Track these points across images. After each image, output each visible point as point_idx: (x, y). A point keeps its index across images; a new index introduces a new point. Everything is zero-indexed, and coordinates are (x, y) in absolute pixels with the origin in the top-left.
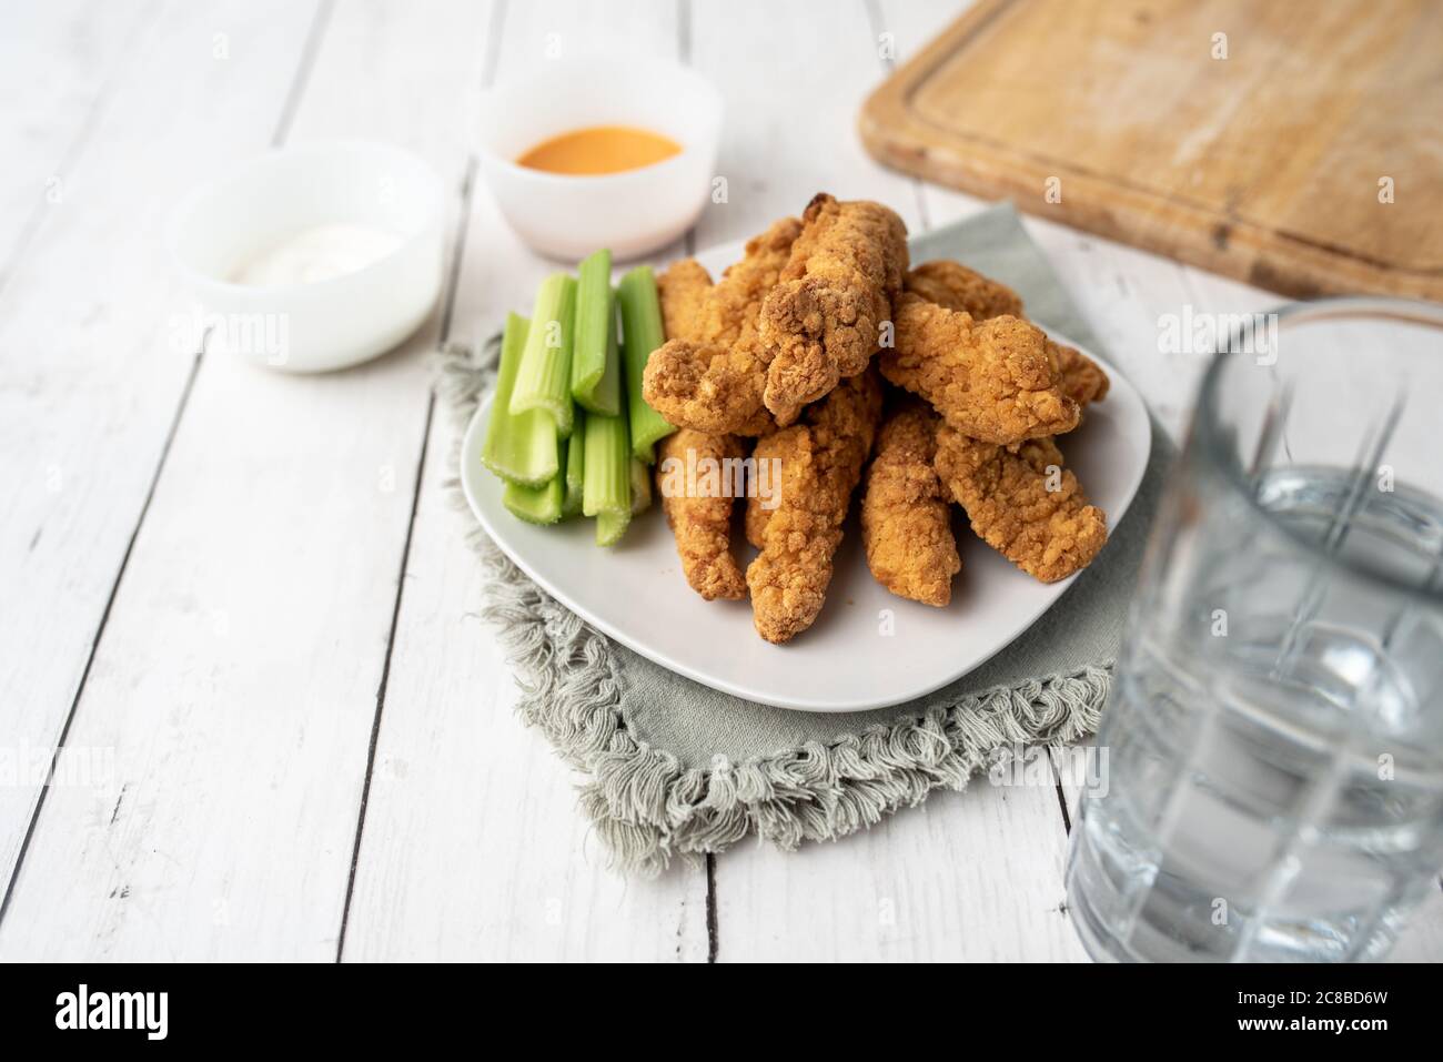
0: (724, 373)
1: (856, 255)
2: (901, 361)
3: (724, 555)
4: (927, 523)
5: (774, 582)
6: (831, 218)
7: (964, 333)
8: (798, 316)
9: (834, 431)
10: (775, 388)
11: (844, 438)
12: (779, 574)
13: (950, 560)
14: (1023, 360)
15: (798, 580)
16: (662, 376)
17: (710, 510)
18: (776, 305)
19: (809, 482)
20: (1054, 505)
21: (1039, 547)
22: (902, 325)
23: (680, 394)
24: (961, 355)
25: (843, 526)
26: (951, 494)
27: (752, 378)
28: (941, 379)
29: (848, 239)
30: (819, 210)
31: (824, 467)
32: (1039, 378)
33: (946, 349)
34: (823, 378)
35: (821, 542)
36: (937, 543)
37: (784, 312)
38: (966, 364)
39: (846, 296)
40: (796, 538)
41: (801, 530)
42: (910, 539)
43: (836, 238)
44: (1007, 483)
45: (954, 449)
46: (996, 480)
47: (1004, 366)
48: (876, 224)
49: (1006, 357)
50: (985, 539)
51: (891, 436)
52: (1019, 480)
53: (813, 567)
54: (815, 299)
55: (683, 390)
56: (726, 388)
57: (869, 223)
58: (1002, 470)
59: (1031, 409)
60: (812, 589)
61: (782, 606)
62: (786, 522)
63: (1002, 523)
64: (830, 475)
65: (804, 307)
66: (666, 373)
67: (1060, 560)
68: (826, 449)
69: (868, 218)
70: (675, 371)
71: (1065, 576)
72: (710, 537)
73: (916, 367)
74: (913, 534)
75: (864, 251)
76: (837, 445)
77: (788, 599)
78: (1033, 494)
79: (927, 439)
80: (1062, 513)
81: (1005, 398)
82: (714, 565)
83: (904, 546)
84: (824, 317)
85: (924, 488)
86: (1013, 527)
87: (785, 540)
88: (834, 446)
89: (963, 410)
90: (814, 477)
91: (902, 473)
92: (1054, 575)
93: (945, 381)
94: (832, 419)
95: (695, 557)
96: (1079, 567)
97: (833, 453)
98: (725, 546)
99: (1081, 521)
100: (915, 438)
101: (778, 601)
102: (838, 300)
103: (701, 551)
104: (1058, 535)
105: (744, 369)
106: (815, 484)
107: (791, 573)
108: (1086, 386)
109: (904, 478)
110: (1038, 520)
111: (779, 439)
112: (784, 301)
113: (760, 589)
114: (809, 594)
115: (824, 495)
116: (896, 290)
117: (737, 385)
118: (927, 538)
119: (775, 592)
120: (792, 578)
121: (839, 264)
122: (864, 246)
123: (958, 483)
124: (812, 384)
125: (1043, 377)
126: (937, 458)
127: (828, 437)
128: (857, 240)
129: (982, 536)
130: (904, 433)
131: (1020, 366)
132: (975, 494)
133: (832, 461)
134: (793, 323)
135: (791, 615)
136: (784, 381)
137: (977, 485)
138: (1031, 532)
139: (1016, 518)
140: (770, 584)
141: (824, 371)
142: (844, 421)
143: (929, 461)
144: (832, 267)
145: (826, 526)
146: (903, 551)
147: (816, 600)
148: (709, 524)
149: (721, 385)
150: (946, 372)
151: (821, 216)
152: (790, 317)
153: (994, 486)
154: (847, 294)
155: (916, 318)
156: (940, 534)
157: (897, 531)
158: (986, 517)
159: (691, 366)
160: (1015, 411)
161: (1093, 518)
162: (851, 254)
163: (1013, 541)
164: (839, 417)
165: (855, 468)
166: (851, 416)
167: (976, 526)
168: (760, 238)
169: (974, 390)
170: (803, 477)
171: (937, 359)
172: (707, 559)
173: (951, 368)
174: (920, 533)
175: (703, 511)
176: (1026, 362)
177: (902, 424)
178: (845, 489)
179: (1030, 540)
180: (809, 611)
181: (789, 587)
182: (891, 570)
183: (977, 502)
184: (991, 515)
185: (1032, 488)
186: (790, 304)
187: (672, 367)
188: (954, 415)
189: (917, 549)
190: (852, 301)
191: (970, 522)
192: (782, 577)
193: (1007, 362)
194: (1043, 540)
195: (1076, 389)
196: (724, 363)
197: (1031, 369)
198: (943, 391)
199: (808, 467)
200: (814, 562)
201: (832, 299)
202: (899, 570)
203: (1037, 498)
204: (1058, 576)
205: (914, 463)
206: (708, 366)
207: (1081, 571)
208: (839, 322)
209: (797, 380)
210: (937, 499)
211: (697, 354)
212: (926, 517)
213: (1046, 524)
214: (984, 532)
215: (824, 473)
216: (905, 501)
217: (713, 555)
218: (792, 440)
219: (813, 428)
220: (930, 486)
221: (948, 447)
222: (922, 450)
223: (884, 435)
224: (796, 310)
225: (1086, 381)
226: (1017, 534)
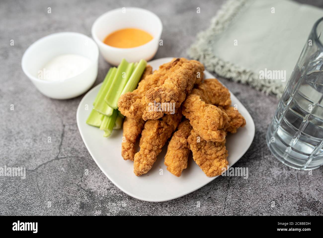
0: (138, 104)
1: (178, 81)
2: (186, 110)
3: (131, 149)
4: (180, 155)
5: (139, 161)
6: (178, 66)
7: (202, 108)
8: (153, 98)
9: (166, 123)
10: (145, 115)
11: (168, 125)
12: (141, 159)
13: (183, 166)
14: (211, 121)
15: (145, 162)
16: (122, 102)
17: (131, 137)
18: (148, 94)
19: (154, 137)
20: (216, 156)
21: (209, 167)
22: (188, 101)
23: (125, 108)
24: (198, 114)
25: (162, 148)
26: (190, 148)
27: (145, 107)
28: (193, 118)
29: (177, 76)
30: (176, 64)
31: (160, 133)
32: (214, 127)
33: (196, 111)
34: (157, 116)
35: (153, 153)
36: (181, 161)
37: (150, 97)
38: (199, 117)
39: (168, 94)
40: (147, 151)
41: (149, 150)
42: (174, 158)
43: (174, 75)
44: (206, 147)
45: (194, 136)
46: (204, 146)
47: (206, 122)
48: (190, 70)
49: (208, 120)
50: (195, 162)
51: (181, 126)
52: (210, 147)
53: (150, 159)
54: (159, 94)
55: (127, 107)
56: (137, 109)
57: (187, 70)
58: (206, 143)
59: (211, 135)
60: (148, 165)
61: (139, 168)
62: (145, 147)
63: (201, 159)
64: (161, 136)
65: (155, 96)
66: (123, 102)
67: (213, 172)
68: (163, 128)
69: (188, 69)
70: (126, 102)
71: (213, 176)
72: (129, 144)
73: (189, 113)
74: (175, 157)
75: (181, 80)
76: (166, 127)
77: (141, 166)
78: (212, 152)
79: (190, 130)
80: (218, 159)
81: (205, 129)
82: (128, 152)
83: (172, 160)
84: (161, 99)
85: (182, 145)
86: (203, 160)
87: (144, 151)
88: (165, 127)
89: (196, 128)
90: (156, 136)
91: (179, 139)
92: (211, 176)
93: (194, 119)
94: (166, 120)
95: (124, 148)
96: (218, 175)
97: (164, 129)
98: (132, 147)
99: (221, 163)
100: (187, 129)
101: (138, 166)
102: (166, 95)
103: (126, 147)
104: (214, 165)
105: (143, 104)
106: (156, 137)
107: (144, 159)
108: (239, 124)
109: (179, 141)
110: (211, 159)
111: (151, 122)
112: (150, 94)
113: (135, 161)
114: (146, 166)
115: (157, 141)
116: (189, 91)
117: (141, 108)
118: (179, 159)
119: (138, 163)
120: (143, 161)
121: (171, 83)
122: (181, 78)
123: (192, 145)
124: (154, 116)
125: (216, 127)
126: (189, 137)
127: (164, 125)
128: (179, 77)
129: (195, 161)
130: (185, 127)
131: (210, 123)
132: (196, 149)
133: (163, 131)
134: (152, 100)
135: (140, 171)
136: (147, 114)
137: (197, 147)
138: (208, 163)
139: (205, 158)
140: (138, 161)
141: (157, 114)
142: (170, 121)
143: (187, 137)
144: (169, 84)
145: (156, 149)
146: (172, 161)
147: (149, 168)
148: (129, 141)
149: (136, 108)
150: (194, 117)
151: (176, 65)
152: (151, 98)
153: (203, 147)
154: (169, 94)
155: (192, 100)
156: (183, 158)
157: (172, 155)
158: (197, 156)
159: (131, 101)
160: (207, 134)
161: (225, 163)
162: (176, 81)
163: (203, 164)
164: (168, 119)
165: (169, 134)
166: (171, 120)
167: (194, 158)
168: (164, 64)
169: (199, 124)
170: (153, 135)
171: (194, 112)
172: (127, 150)
173: (196, 116)
174: (177, 157)
175: (129, 137)
176: (212, 122)
177: (185, 124)
178: (165, 139)
179: (207, 165)
180: (146, 170)
181: (142, 163)
182: (168, 164)
183: (196, 152)
184: (198, 156)
185: (212, 151)
186: (151, 95)
187: (125, 100)
188: (195, 128)
189: (175, 161)
190: (170, 96)
191: (193, 156)
192: (141, 160)
193: (207, 121)
194: (210, 166)
195: (235, 124)
196: (139, 101)
197: (213, 124)
198: (193, 121)
199: (155, 133)
200: (151, 157)
201: (164, 95)
202: (170, 165)
203: (213, 154)
204: (212, 176)
205: (183, 137)
206: (135, 101)
207: (219, 176)
208: (165, 101)
209: (150, 115)
210: (186, 148)
211: (134, 97)
212: (180, 153)
213: (213, 161)
214: (196, 160)
215: (160, 134)
216: (176, 147)
217: (128, 149)
218: (154, 124)
219: (161, 121)
220: (184, 145)
221: (192, 135)
222: (187, 134)
223: (180, 126)
224: (153, 97)
225: (238, 122)
226: (204, 162)
